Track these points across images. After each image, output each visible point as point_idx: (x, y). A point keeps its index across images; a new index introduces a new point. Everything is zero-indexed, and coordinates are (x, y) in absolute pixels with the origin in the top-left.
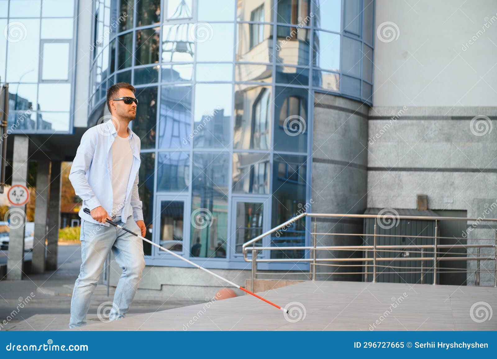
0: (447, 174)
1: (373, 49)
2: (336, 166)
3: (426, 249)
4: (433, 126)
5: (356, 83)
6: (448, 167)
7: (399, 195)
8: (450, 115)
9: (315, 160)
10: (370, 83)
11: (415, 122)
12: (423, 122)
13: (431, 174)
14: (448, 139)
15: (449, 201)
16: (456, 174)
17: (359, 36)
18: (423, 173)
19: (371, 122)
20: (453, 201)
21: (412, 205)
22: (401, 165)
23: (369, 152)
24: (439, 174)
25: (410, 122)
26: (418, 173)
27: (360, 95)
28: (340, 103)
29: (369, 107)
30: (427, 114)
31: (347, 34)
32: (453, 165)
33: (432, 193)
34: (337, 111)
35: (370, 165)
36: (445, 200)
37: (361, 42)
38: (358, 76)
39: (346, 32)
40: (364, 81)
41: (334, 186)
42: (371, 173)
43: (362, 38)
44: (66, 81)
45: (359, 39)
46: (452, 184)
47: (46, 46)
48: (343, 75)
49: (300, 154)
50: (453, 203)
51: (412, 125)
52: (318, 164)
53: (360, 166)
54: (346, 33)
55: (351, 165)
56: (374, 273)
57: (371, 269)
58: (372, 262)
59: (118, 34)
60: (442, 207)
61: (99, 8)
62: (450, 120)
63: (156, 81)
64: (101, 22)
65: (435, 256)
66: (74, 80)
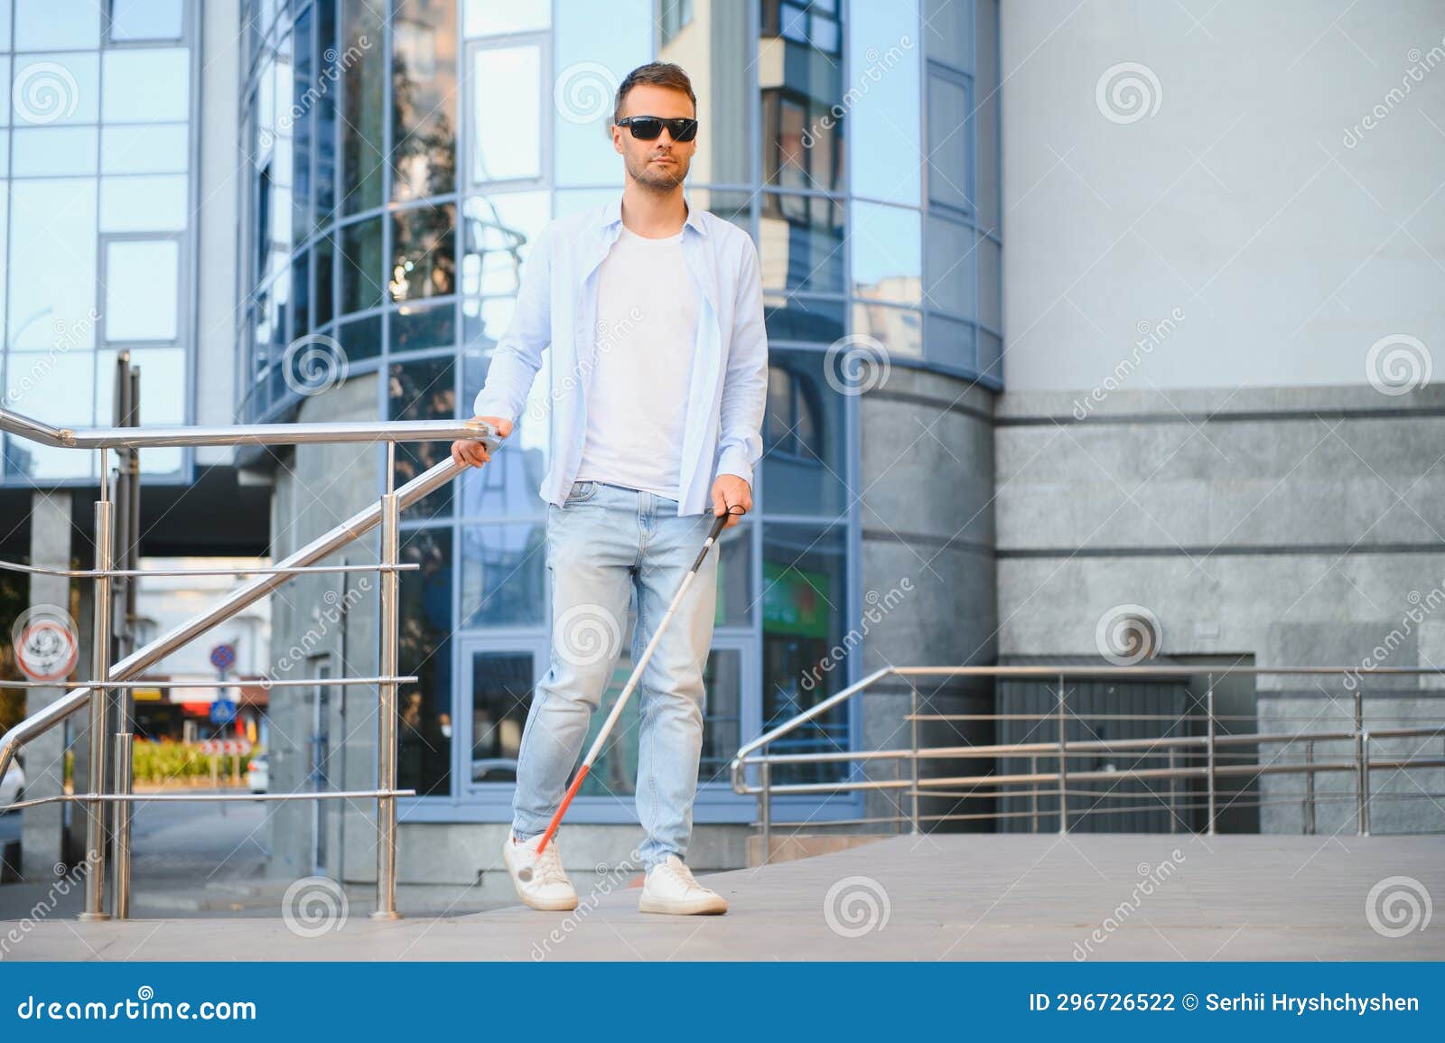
0: (1200, 561)
1: (999, 245)
2: (921, 548)
3: (1186, 749)
4: (1161, 439)
5: (964, 335)
6: (1202, 543)
7: (1078, 621)
8: (1202, 409)
9: (867, 535)
10: (995, 331)
11: (1113, 429)
12: (1133, 429)
13: (1158, 562)
14: (1201, 471)
15: (1209, 632)
16: (1224, 561)
17: (965, 214)
18: (1139, 562)
19: (1003, 434)
20: (1219, 631)
22: (1081, 543)
23: (999, 512)
24: (1179, 564)
25: (1101, 430)
26: (1126, 561)
27: (974, 363)
28: (925, 386)
29: (995, 393)
30: (1144, 408)
31: (938, 211)
32: (1216, 540)
33: (1163, 611)
34: (916, 408)
35: (1003, 544)
36: (1199, 629)
37: (972, 228)
38: (968, 314)
39: (933, 203)
40: (983, 330)
41: (917, 600)
42: (1005, 565)
43: (972, 217)
44: (172, 343)
45: (967, 220)
46: (1215, 587)
47: (115, 250)
48: (932, 316)
49: (830, 520)
50: (1219, 635)
51: (1107, 436)
52: (874, 546)
53: (978, 548)
54: (935, 207)
55: (956, 545)
56: (1063, 813)
57: (1053, 802)
58: (1053, 785)
59: (339, 222)
60: (1192, 649)
61: (272, 151)
62: (1204, 424)
63: (450, 342)
64: (282, 187)
65: (1211, 762)
66: (192, 340)
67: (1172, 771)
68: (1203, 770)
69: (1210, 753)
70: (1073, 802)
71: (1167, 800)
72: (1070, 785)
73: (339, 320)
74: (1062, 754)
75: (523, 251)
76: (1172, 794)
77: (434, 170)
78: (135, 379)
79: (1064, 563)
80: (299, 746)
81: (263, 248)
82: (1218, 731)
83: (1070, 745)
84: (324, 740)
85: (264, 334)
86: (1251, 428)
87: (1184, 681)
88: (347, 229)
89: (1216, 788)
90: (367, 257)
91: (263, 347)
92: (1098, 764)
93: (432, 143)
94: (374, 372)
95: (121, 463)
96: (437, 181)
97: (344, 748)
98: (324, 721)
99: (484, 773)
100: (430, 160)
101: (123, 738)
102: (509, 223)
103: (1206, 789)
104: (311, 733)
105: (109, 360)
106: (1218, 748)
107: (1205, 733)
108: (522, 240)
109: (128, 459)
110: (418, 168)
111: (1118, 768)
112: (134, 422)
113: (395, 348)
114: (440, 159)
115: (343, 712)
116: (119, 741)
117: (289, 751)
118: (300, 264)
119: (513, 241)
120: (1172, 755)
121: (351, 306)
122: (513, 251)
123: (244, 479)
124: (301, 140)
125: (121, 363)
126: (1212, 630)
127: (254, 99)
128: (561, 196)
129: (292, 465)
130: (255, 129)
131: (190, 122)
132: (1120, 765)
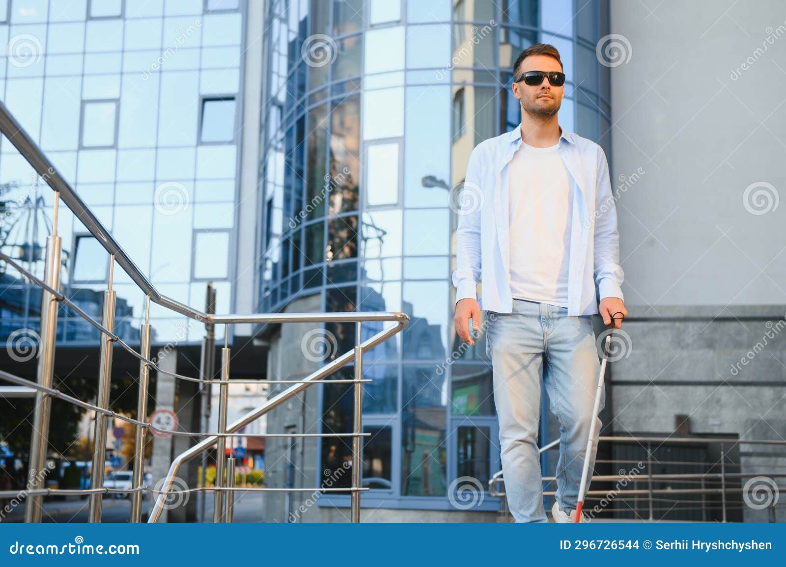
0: (711, 388)
4: (691, 329)
6: (712, 379)
7: (652, 416)
8: (710, 315)
11: (667, 324)
12: (677, 324)
13: (690, 388)
14: (710, 344)
16: (722, 389)
18: (681, 388)
20: (721, 422)
21: (671, 428)
22: (653, 378)
24: (701, 390)
25: (661, 324)
26: (675, 388)
30: (682, 314)
32: (718, 376)
33: (694, 412)
35: (614, 378)
36: (711, 421)
42: (616, 388)
44: (226, 280)
46: (718, 401)
47: (200, 237)
50: (721, 425)
51: (664, 328)
56: (651, 510)
57: (646, 504)
58: (646, 495)
59: (305, 224)
60: (708, 431)
61: (274, 192)
62: (711, 322)
63: (355, 279)
64: (278, 208)
65: (723, 487)
66: (234, 277)
67: (703, 490)
68: (719, 490)
69: (723, 482)
70: (655, 504)
71: (700, 505)
72: (654, 496)
73: (303, 269)
74: (650, 481)
75: (384, 238)
76: (703, 502)
77: (344, 201)
78: (214, 295)
79: (645, 388)
80: (280, 469)
81: (269, 235)
82: (726, 472)
83: (654, 476)
84: (292, 467)
85: (268, 275)
86: (734, 325)
87: (704, 446)
88: (308, 227)
89: (726, 499)
90: (316, 240)
91: (268, 282)
92: (663, 486)
93: (344, 188)
94: (319, 294)
95: (208, 333)
96: (346, 206)
97: (302, 470)
98: (293, 458)
99: (368, 484)
100: (343, 196)
101: (231, 461)
102: (378, 225)
103: (721, 500)
104: (286, 463)
105: (203, 287)
106: (727, 479)
107: (720, 472)
108: (385, 233)
109: (210, 333)
110: (338, 199)
111: (673, 488)
112: (213, 313)
113: (328, 283)
114: (348, 195)
115: (302, 453)
116: (229, 462)
117: (274, 472)
118: (285, 244)
119: (380, 233)
120: (703, 482)
121: (308, 263)
122: (380, 238)
123: (256, 343)
124: (287, 187)
125: (209, 288)
126: (717, 422)
127: (265, 169)
128: (407, 212)
129: (279, 336)
130: (265, 182)
131: (236, 179)
132: (674, 486)
